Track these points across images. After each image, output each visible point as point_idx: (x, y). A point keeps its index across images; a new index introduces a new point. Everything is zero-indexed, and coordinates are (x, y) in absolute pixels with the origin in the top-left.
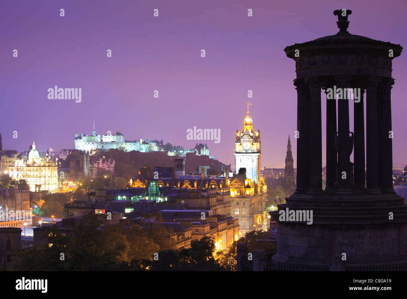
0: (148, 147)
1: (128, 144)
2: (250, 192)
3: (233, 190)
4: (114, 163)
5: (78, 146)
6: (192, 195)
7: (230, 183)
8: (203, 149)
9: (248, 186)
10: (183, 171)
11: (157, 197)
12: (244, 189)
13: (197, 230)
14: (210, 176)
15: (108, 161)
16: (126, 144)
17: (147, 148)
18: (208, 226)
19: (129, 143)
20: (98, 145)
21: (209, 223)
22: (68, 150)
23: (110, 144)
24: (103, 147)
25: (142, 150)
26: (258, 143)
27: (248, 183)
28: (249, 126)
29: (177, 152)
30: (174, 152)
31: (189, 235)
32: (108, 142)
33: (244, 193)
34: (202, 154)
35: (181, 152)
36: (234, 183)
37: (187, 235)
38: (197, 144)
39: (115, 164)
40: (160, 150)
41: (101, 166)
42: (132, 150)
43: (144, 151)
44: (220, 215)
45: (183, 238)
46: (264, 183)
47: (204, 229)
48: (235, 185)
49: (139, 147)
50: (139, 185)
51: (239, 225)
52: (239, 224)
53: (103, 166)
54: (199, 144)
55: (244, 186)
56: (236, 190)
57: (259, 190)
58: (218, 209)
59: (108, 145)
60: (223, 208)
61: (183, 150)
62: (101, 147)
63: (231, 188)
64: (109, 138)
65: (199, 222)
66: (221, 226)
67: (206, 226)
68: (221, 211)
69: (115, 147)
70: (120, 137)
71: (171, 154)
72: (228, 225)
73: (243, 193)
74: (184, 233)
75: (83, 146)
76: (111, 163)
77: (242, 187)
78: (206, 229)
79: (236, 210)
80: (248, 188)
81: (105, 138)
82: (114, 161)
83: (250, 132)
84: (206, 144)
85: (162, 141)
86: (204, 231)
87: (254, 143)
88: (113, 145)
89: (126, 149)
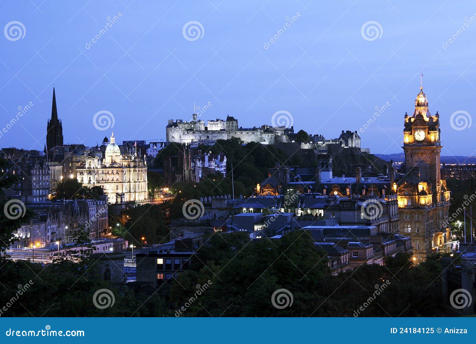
0: (273, 137)
1: (244, 133)
2: (427, 201)
3: (402, 198)
4: (226, 160)
5: (173, 137)
6: (345, 205)
7: (397, 188)
8: (352, 138)
9: (423, 193)
10: (330, 172)
11: (296, 209)
12: (417, 197)
13: (356, 254)
14: (369, 178)
15: (217, 158)
16: (242, 133)
17: (271, 138)
18: (370, 247)
19: (245, 131)
20: (202, 135)
21: (371, 243)
22: (159, 143)
23: (219, 133)
24: (208, 137)
25: (265, 141)
26: (435, 131)
27: (423, 189)
28: (422, 108)
29: (314, 142)
30: (310, 143)
31: (347, 260)
32: (216, 131)
33: (417, 201)
34: (350, 145)
35: (320, 143)
36: (403, 188)
37: (343, 260)
38: (343, 131)
39: (226, 162)
40: (290, 142)
41: (207, 165)
42: (250, 141)
43: (266, 143)
44: (386, 232)
45: (338, 264)
46: (446, 188)
47: (366, 251)
48: (403, 191)
49: (259, 136)
50: (269, 192)
51: (413, 248)
52: (412, 246)
53: (210, 166)
54: (345, 132)
55: (418, 192)
56: (405, 197)
57: (438, 197)
58: (381, 224)
59: (216, 135)
60: (388, 224)
61: (323, 141)
62: (206, 138)
63: (399, 195)
64: (216, 125)
65: (358, 243)
66: (387, 248)
67: (368, 248)
68: (385, 228)
69: (225, 137)
70: (233, 123)
71: (306, 146)
72: (397, 247)
73: (416, 203)
74: (340, 257)
75: (180, 137)
76: (222, 160)
77: (414, 193)
78: (368, 251)
79: (406, 226)
80: (423, 195)
81: (211, 125)
82: (225, 157)
83: (424, 116)
84: (356, 132)
85: (292, 127)
86: (366, 255)
87: (430, 132)
88: (223, 135)
89: (242, 140)
